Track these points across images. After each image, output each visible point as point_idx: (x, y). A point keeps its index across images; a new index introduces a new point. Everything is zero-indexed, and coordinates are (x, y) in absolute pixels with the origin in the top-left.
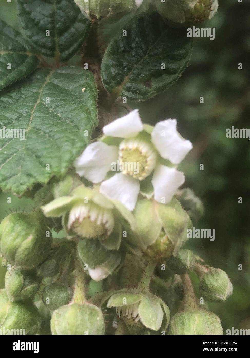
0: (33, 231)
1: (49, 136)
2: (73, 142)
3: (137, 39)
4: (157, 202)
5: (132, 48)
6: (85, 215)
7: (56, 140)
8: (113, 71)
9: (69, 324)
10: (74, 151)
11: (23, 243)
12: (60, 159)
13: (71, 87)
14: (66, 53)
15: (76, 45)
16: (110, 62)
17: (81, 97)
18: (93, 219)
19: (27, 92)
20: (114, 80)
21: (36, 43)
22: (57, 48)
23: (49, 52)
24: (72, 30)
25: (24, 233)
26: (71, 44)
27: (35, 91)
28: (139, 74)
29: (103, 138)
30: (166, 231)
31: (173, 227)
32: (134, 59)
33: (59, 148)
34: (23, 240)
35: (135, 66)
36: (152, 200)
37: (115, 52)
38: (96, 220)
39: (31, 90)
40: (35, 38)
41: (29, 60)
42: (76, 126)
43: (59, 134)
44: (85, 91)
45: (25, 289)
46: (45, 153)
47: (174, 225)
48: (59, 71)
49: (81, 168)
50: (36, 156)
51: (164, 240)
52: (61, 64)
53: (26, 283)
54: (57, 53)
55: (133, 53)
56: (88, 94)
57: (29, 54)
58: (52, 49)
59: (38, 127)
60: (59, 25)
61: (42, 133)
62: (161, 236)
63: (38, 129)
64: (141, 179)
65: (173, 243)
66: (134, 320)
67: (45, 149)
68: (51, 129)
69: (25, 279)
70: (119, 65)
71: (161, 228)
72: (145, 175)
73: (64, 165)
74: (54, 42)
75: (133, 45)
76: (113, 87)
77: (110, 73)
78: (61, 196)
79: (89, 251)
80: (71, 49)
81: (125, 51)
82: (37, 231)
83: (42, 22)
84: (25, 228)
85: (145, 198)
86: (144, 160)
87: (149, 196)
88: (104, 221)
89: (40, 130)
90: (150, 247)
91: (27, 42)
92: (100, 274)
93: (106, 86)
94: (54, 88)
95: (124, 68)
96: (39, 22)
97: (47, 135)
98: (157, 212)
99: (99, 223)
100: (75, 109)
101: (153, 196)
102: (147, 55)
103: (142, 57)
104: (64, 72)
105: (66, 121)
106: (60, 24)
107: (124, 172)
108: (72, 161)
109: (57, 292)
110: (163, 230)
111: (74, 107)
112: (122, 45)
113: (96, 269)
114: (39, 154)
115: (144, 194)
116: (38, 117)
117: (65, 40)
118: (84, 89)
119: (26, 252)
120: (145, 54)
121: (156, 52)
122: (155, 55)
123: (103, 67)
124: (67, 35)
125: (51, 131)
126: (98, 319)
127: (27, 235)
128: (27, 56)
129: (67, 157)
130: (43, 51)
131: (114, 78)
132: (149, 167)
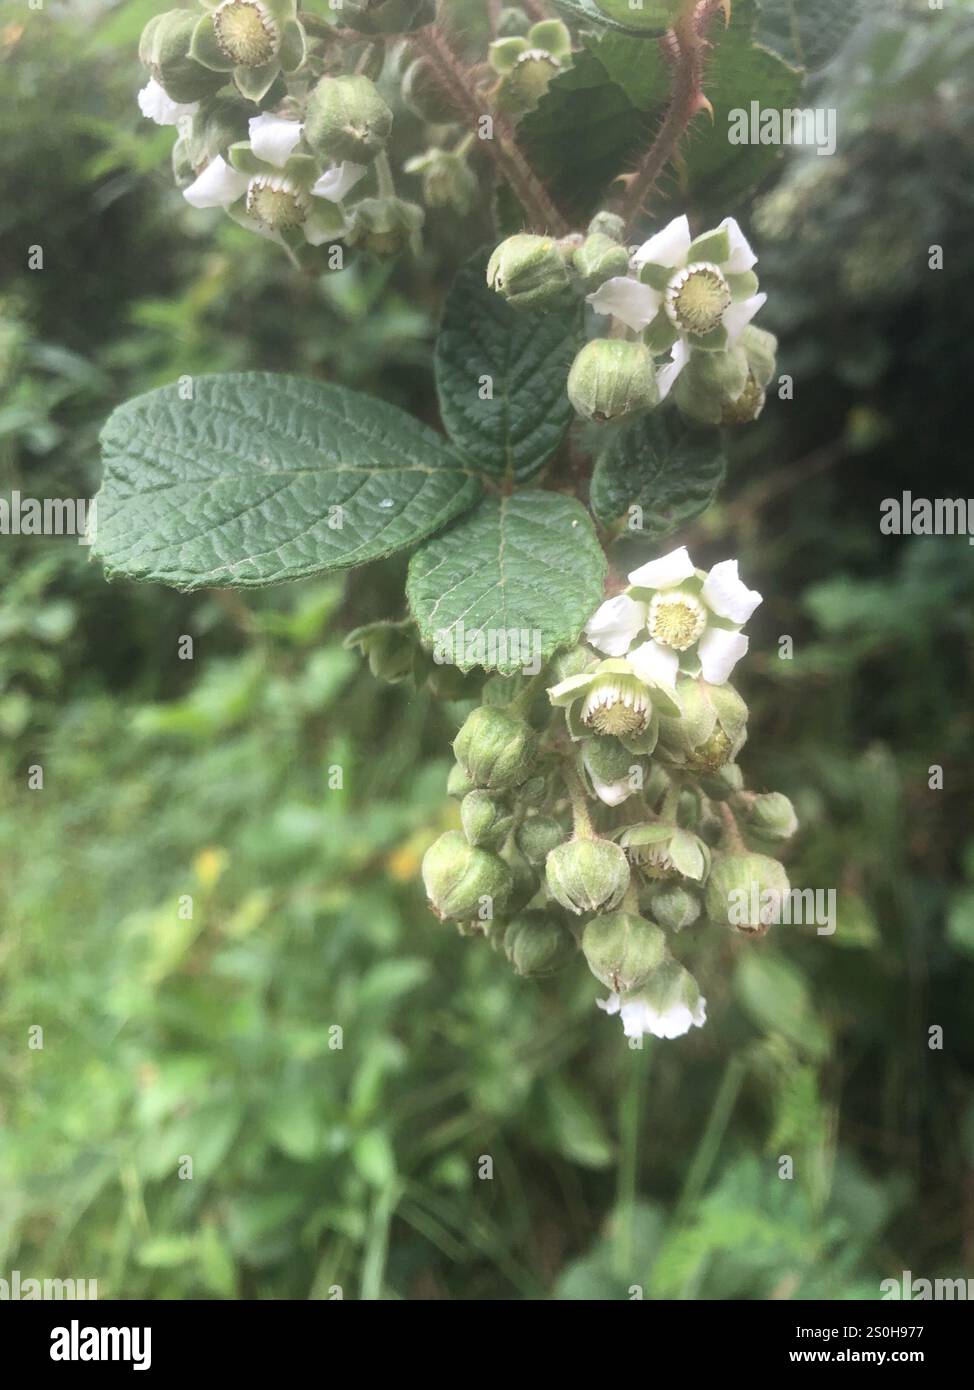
0: (520, 731)
1: (539, 591)
2: (581, 598)
3: (645, 448)
4: (707, 683)
5: (638, 462)
6: (616, 699)
7: (553, 594)
8: (612, 496)
9: (582, 865)
10: (585, 609)
11: (506, 749)
12: (566, 621)
13: (548, 521)
14: (525, 470)
15: (541, 458)
16: (606, 483)
17: (571, 534)
18: (627, 704)
19: (479, 529)
20: (614, 509)
21: (477, 455)
22: (510, 464)
23: (496, 470)
24: (537, 435)
25: (506, 734)
26: (534, 457)
27: (490, 527)
28: (652, 500)
29: (629, 589)
30: (722, 724)
31: (733, 719)
32: (642, 477)
33: (560, 606)
34: (505, 744)
35: (645, 488)
36: (699, 680)
37: (612, 467)
38: (632, 706)
39: (485, 526)
40: (475, 447)
41: (470, 481)
42: (577, 576)
43: (555, 587)
44: (577, 525)
45: (498, 823)
46: (540, 614)
47: (736, 716)
48: (516, 498)
49: (594, 636)
50: (526, 619)
51: (719, 737)
52: (516, 487)
53: (500, 815)
54: (509, 471)
55: (641, 468)
56: (582, 530)
57: (470, 473)
58: (502, 464)
59: (518, 578)
60: (513, 428)
61: (526, 587)
62: (715, 733)
63: (518, 581)
64: (683, 648)
65: (732, 742)
66: (662, 867)
67: (540, 608)
68: (540, 580)
69: (497, 809)
70: (621, 486)
71: (715, 722)
72: (691, 642)
73: (574, 629)
74: (504, 453)
75: (640, 456)
76: (611, 520)
77: (608, 498)
78: (570, 675)
79: (605, 758)
80: (534, 465)
81: (626, 467)
82: (523, 732)
83: (485, 424)
84: (508, 726)
85: (689, 677)
86: (691, 621)
87: (694, 675)
88: (643, 709)
89: (522, 582)
90: (699, 749)
91: (463, 454)
92: (619, 794)
93: (601, 518)
94: (519, 522)
95: (628, 491)
96: (479, 424)
97: (536, 589)
98: (708, 697)
99: (636, 709)
100: (568, 551)
101: (701, 675)
102: (661, 472)
103: (655, 473)
104: (524, 498)
105: (558, 570)
106: (515, 425)
107: (659, 640)
108: (583, 624)
109: (542, 828)
110: (718, 723)
111: (564, 548)
112: (622, 457)
113: (614, 787)
114: (532, 616)
115: (686, 672)
116: (512, 564)
117: (523, 451)
118: (575, 523)
119: (512, 762)
120: (659, 470)
121: (675, 466)
122: (675, 471)
123: (593, 490)
124: (527, 443)
125: (539, 584)
126: (621, 859)
127: (512, 736)
128: (465, 477)
129: (576, 618)
130: (488, 467)
131: (614, 506)
132: (697, 631)
